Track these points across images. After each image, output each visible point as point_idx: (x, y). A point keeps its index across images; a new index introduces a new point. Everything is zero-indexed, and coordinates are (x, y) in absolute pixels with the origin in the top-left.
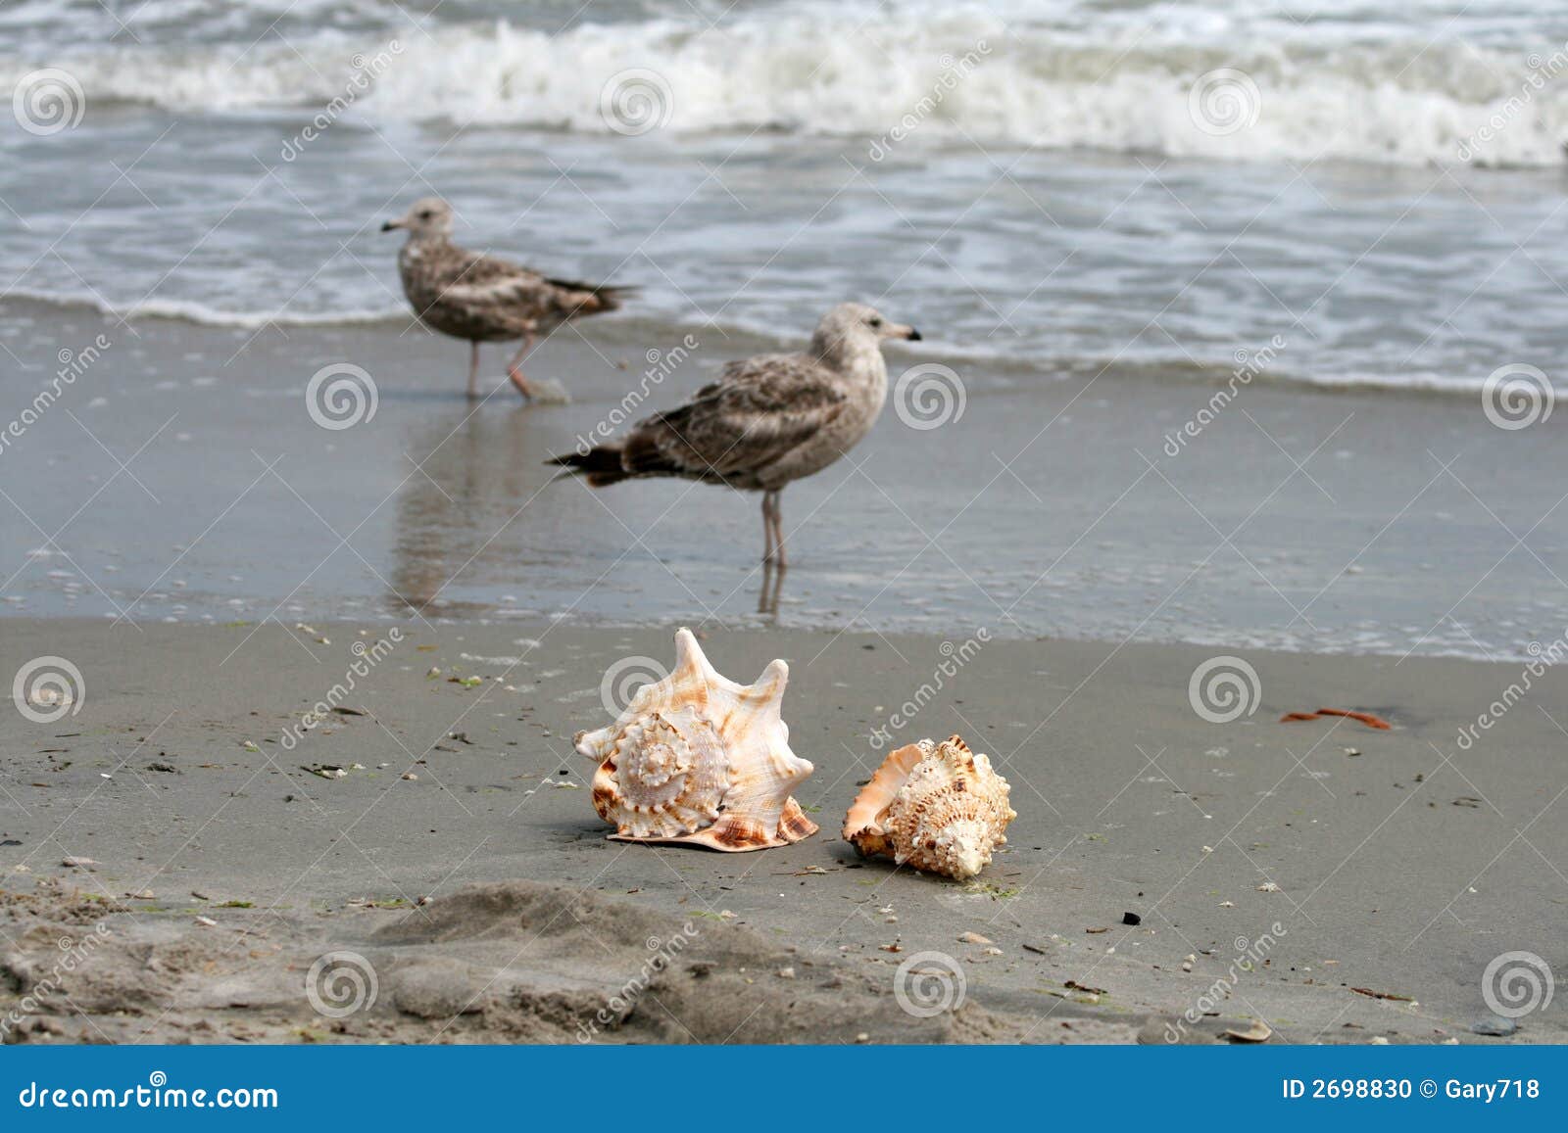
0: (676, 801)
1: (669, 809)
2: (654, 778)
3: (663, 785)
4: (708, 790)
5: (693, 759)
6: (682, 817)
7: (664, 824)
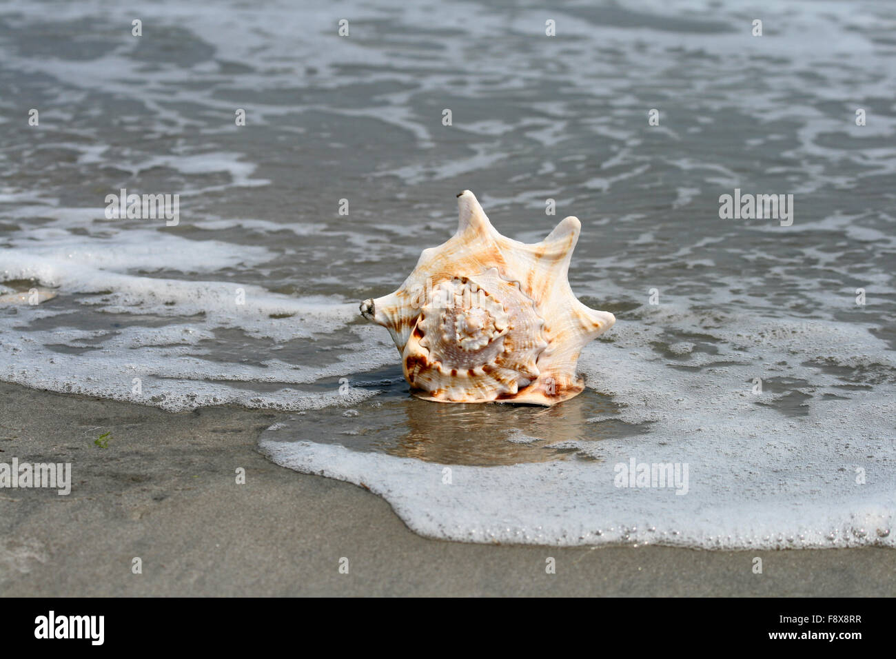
0: (497, 362)
1: (488, 370)
2: (474, 341)
3: (483, 348)
4: (527, 349)
5: (510, 320)
6: (502, 378)
7: (484, 385)
